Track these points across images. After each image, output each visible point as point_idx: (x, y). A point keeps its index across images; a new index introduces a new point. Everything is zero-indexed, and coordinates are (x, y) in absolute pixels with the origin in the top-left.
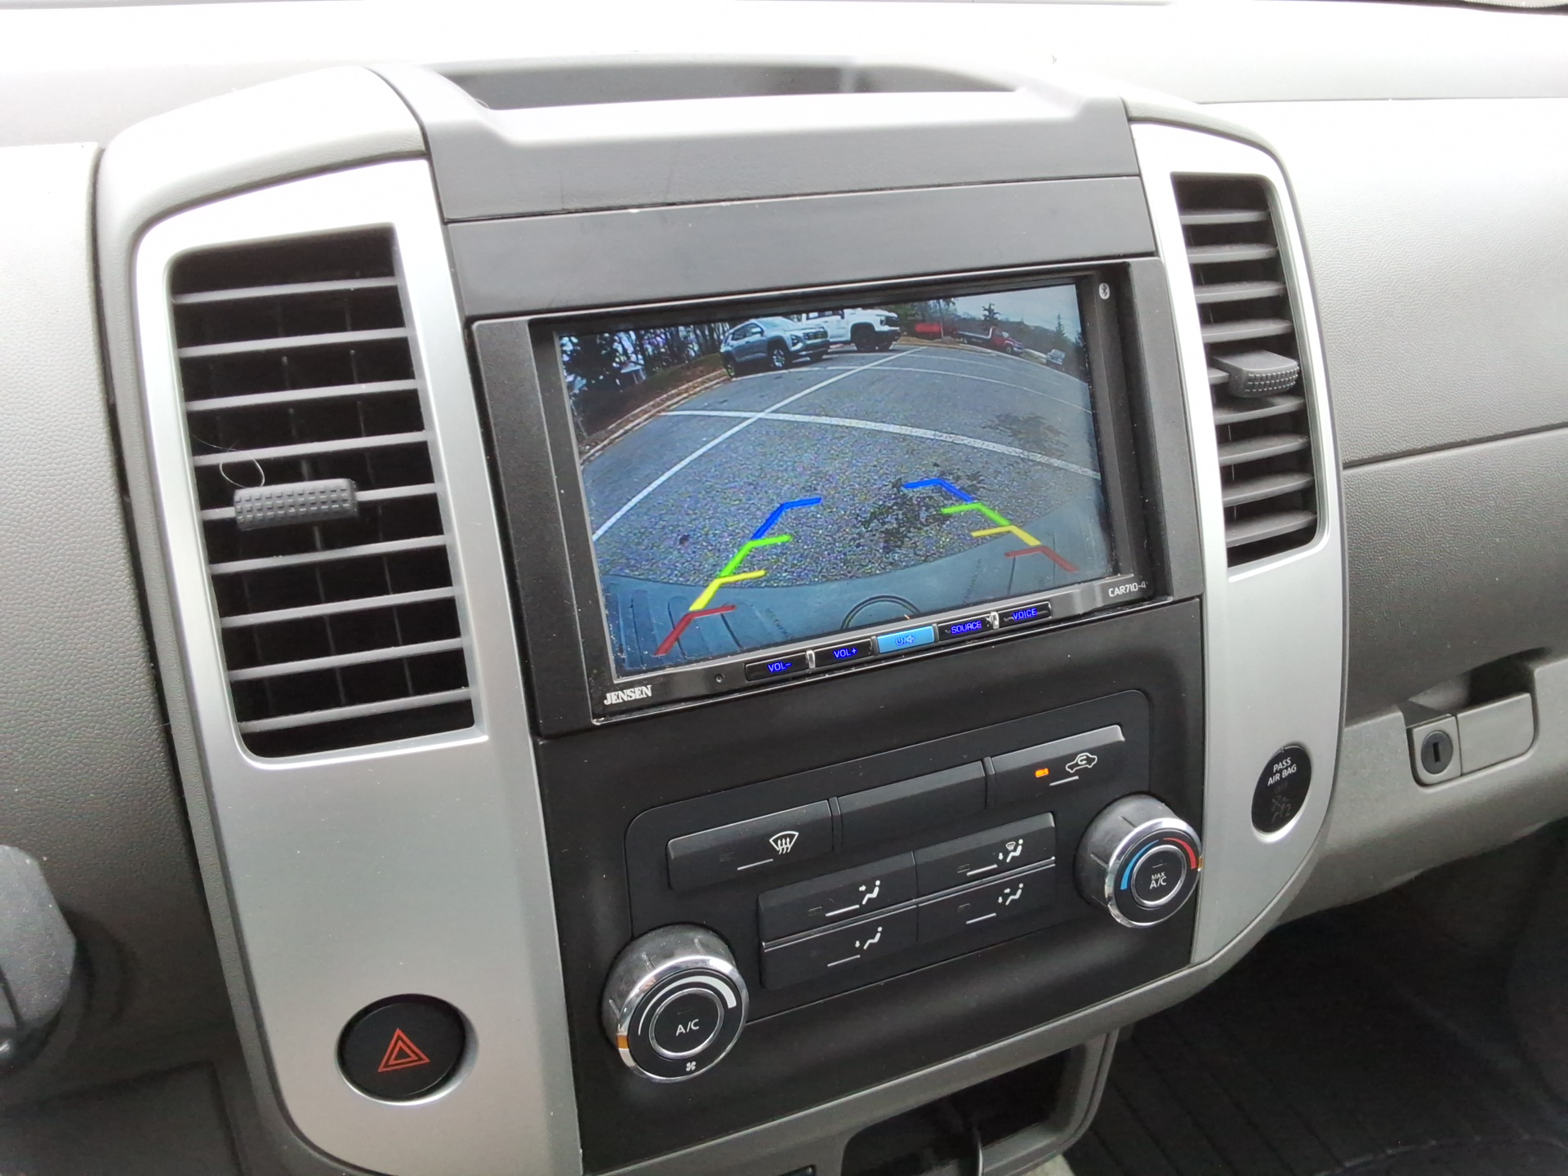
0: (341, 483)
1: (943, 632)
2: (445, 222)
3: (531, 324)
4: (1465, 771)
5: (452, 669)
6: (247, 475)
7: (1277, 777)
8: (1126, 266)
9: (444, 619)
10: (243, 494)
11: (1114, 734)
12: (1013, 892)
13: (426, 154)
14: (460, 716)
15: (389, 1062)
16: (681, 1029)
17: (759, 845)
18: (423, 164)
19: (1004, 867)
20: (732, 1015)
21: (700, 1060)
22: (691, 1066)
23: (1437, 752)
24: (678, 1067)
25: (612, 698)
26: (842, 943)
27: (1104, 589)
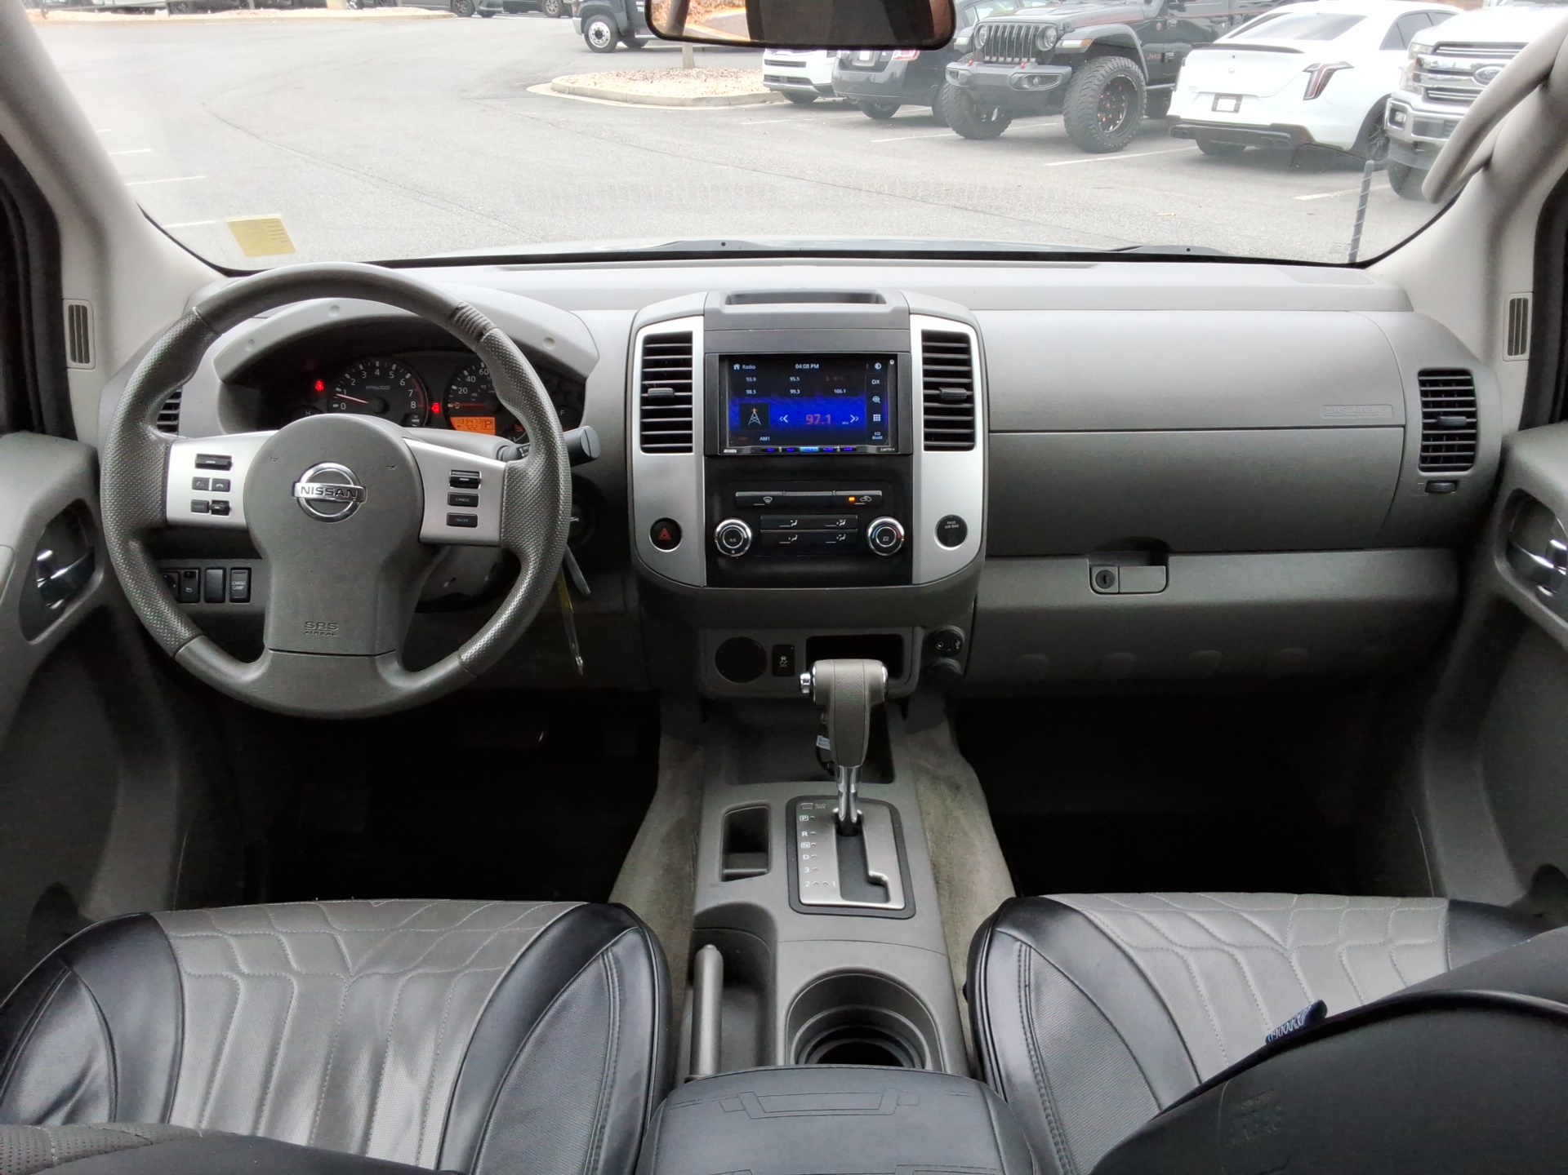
0: (671, 389)
1: (821, 450)
2: (705, 331)
3: (720, 356)
4: (1121, 591)
5: (689, 438)
6: (652, 386)
7: (949, 527)
8: (897, 355)
9: (689, 426)
10: (650, 390)
11: (879, 493)
12: (842, 536)
13: (703, 315)
14: (689, 450)
15: (661, 537)
16: (731, 540)
17: (760, 499)
18: (702, 317)
19: (838, 528)
20: (746, 540)
21: (737, 551)
22: (733, 552)
23: (1105, 579)
24: (729, 551)
25: (726, 451)
26: (785, 537)
27: (879, 449)
